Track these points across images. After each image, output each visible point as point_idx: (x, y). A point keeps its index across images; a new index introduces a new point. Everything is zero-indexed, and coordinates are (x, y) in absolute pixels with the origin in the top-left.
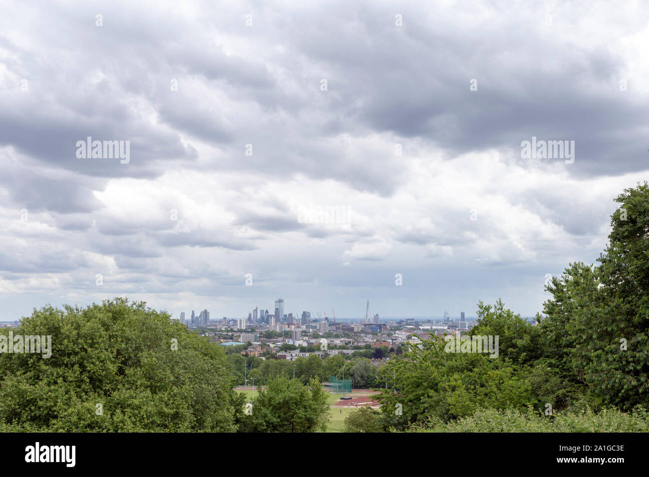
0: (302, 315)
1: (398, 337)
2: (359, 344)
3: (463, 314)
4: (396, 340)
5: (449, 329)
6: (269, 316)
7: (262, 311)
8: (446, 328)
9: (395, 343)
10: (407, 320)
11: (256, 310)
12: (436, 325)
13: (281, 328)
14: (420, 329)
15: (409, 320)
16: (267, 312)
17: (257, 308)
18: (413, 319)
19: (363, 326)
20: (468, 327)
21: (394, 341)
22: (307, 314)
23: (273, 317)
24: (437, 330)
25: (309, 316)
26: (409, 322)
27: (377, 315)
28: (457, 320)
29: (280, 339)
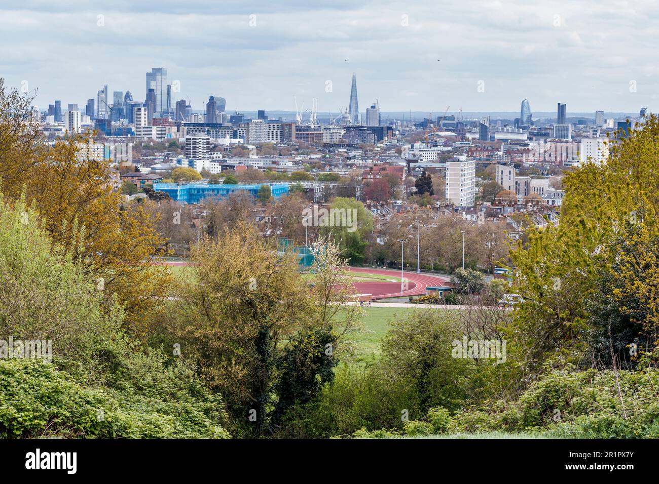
0: (208, 105)
1: (421, 155)
2: (336, 171)
3: (561, 108)
4: (416, 161)
5: (530, 139)
6: (133, 106)
7: (117, 94)
8: (525, 137)
9: (414, 169)
10: (440, 118)
11: (104, 91)
12: (502, 132)
13: (161, 134)
14: (468, 140)
15: (445, 118)
16: (128, 96)
17: (106, 87)
18: (452, 118)
19: (343, 131)
20: (572, 137)
21: (412, 165)
22: (218, 102)
23: (143, 109)
24: (505, 141)
25: (222, 107)
26: (444, 122)
27: (373, 107)
28: (549, 121)
29: (160, 156)
